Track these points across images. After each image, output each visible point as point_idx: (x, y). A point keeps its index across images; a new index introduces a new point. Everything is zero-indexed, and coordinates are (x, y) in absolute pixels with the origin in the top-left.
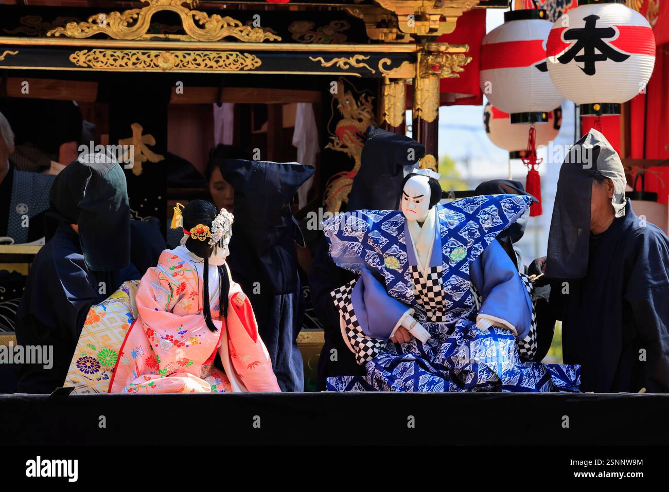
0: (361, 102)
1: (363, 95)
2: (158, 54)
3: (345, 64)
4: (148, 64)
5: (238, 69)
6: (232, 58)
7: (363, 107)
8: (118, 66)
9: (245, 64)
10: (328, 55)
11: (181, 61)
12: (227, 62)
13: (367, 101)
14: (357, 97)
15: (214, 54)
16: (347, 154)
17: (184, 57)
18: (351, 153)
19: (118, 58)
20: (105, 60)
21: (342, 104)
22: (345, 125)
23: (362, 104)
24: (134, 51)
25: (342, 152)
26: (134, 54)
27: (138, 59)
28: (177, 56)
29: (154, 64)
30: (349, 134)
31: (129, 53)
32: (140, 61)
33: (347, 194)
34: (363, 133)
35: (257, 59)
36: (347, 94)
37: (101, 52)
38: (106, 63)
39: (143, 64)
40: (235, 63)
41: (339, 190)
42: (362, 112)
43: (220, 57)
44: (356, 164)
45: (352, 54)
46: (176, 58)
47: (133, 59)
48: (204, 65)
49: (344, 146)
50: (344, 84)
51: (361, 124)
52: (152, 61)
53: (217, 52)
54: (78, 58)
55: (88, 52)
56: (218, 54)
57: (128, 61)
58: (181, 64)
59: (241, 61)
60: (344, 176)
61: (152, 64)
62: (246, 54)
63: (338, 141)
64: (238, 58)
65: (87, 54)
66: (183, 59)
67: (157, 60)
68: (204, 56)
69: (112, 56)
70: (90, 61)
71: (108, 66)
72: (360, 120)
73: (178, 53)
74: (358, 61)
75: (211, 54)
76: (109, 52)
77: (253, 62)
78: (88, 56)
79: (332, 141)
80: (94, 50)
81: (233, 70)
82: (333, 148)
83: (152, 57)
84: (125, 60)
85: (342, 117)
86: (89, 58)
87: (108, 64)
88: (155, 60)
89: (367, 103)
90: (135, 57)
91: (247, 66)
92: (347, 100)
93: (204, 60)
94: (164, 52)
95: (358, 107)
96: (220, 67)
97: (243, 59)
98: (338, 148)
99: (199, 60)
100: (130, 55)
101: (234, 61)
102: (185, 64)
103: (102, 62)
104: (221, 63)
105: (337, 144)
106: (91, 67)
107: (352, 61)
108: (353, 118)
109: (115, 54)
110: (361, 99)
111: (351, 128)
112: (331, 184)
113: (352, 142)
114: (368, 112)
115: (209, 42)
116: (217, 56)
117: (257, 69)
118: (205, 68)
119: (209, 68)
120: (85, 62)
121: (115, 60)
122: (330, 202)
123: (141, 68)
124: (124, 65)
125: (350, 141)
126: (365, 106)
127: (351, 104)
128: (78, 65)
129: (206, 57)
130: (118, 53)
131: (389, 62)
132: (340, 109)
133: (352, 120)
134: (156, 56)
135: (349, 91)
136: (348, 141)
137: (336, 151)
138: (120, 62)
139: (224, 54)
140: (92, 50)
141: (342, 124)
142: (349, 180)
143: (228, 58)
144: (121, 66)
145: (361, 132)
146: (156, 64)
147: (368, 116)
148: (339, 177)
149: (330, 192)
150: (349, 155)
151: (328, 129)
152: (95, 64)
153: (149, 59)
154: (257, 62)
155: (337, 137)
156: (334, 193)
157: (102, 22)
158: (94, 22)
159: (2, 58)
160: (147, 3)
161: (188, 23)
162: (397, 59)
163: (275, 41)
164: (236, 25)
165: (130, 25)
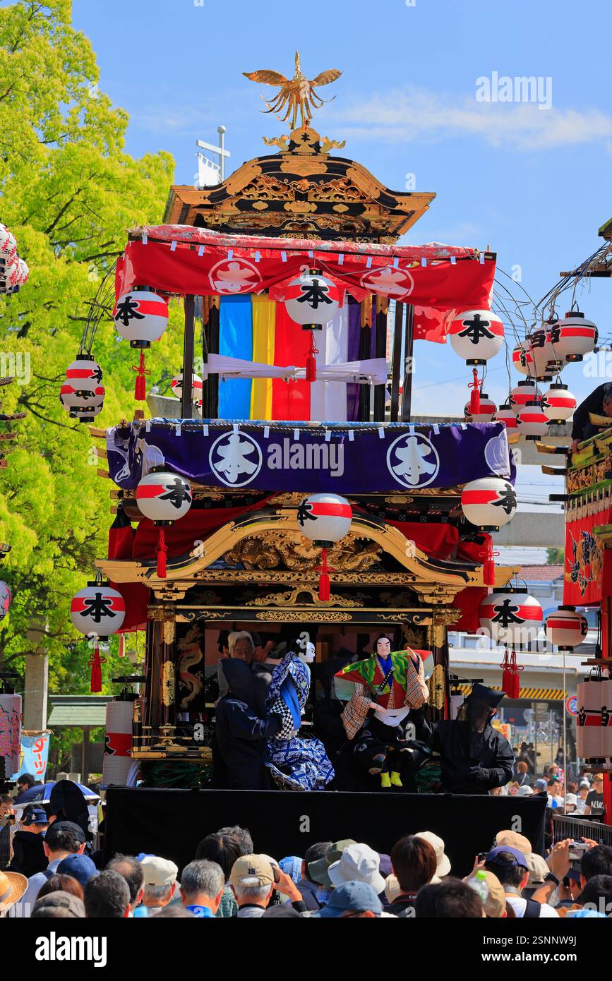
2: (300, 613)
3: (396, 618)
4: (295, 619)
5: (341, 621)
6: (337, 615)
8: (280, 619)
10: (387, 614)
11: (312, 617)
12: (335, 617)
14: (415, 632)
15: (328, 613)
17: (313, 615)
19: (280, 616)
20: (273, 616)
24: (288, 612)
26: (288, 614)
27: (289, 616)
28: (309, 615)
29: (298, 618)
31: (285, 613)
32: (291, 617)
37: (271, 613)
38: (274, 618)
40: (339, 618)
43: (331, 615)
45: (399, 613)
47: (287, 616)
48: (323, 618)
52: (296, 617)
54: (260, 616)
55: (265, 613)
56: (330, 613)
57: (285, 617)
58: (311, 619)
59: (342, 616)
62: (345, 613)
69: (277, 614)
70: (266, 617)
71: (275, 620)
72: (416, 643)
73: (310, 613)
74: (402, 617)
75: (326, 613)
76: (275, 613)
77: (348, 617)
78: (265, 615)
81: (338, 621)
83: (297, 615)
84: (283, 616)
85: (407, 641)
91: (345, 619)
93: (322, 616)
94: (303, 612)
99: (320, 616)
101: (339, 616)
102: (313, 619)
103: (272, 618)
104: (332, 618)
106: (267, 620)
107: (399, 617)
109: (279, 614)
110: (417, 632)
115: (326, 607)
117: (350, 620)
118: (323, 620)
119: (325, 620)
120: (263, 618)
121: (278, 617)
123: (291, 620)
124: (283, 619)
128: (260, 619)
129: (324, 615)
131: (418, 617)
134: (299, 615)
139: (333, 613)
140: (267, 612)
143: (335, 615)
147: (421, 641)
152: (269, 619)
154: (350, 617)
157: (273, 598)
158: (269, 598)
159: (223, 616)
160: (295, 589)
161: (315, 597)
162: (423, 616)
163: (360, 607)
164: (340, 599)
165: (286, 599)
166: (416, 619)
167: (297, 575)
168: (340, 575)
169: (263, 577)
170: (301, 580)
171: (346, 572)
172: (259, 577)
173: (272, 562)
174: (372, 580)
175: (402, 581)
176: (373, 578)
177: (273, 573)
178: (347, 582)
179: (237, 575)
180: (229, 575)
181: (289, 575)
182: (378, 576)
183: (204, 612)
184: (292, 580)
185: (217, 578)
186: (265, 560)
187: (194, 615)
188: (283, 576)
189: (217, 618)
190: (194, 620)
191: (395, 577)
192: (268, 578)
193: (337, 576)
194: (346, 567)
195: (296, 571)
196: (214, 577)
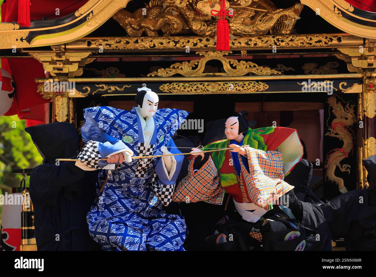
0: (347, 108)
1: (348, 104)
2: (209, 84)
4: (203, 90)
5: (255, 91)
6: (251, 85)
7: (348, 111)
8: (186, 92)
9: (259, 88)
11: (222, 87)
12: (249, 87)
13: (350, 107)
14: (344, 106)
15: (241, 83)
16: (338, 138)
17: (224, 85)
18: (341, 138)
19: (186, 87)
20: (179, 88)
21: (335, 110)
22: (337, 122)
23: (348, 110)
24: (196, 83)
25: (336, 138)
26: (195, 85)
27: (197, 87)
28: (220, 85)
29: (207, 90)
30: (340, 127)
31: (192, 84)
32: (199, 88)
33: (339, 162)
34: (348, 126)
35: (266, 85)
36: (338, 104)
37: (176, 84)
38: (180, 90)
39: (200, 90)
40: (253, 87)
41: (334, 159)
42: (347, 114)
43: (245, 85)
44: (344, 144)
46: (219, 86)
47: (195, 87)
48: (236, 89)
49: (337, 134)
50: (336, 98)
51: (347, 121)
52: (205, 88)
53: (243, 82)
54: (164, 88)
55: (169, 85)
56: (243, 83)
57: (192, 88)
58: (222, 89)
59: (257, 86)
60: (337, 151)
61: (206, 90)
62: (260, 82)
63: (333, 131)
64: (255, 85)
65: (169, 86)
66: (223, 87)
67: (208, 87)
68: (235, 84)
69: (183, 86)
70: (170, 89)
71: (181, 92)
72: (346, 119)
73: (220, 83)
75: (239, 83)
76: (181, 84)
77: (264, 87)
78: (170, 86)
79: (330, 131)
80: (173, 83)
81: (252, 91)
82: (330, 135)
83: (206, 86)
84: (190, 88)
85: (335, 117)
86: (170, 88)
87: (181, 91)
88: (207, 88)
89: (350, 109)
90: (196, 86)
91: (260, 89)
92: (338, 107)
93: (235, 87)
94: (212, 83)
95: (345, 111)
96: (245, 90)
97: (258, 85)
98: (333, 135)
99: (232, 86)
100: (193, 85)
101: (253, 86)
102: (224, 89)
103: (178, 90)
104: (245, 88)
105: (333, 133)
106: (172, 93)
108: (342, 118)
109: (185, 85)
110: (346, 106)
111: (341, 123)
112: (330, 156)
113: (342, 131)
114: (351, 114)
115: (238, 76)
116: (243, 84)
117: (266, 90)
118: (236, 91)
119: (238, 91)
120: (168, 90)
121: (185, 88)
122: (329, 166)
123: (199, 92)
124: (190, 91)
125: (340, 131)
126: (349, 110)
127: (340, 110)
128: (164, 92)
129: (236, 85)
130: (187, 84)
131: (345, 84)
132: (334, 113)
133: (341, 118)
134: (208, 85)
135: (339, 102)
136: (339, 131)
137: (332, 137)
138: (187, 89)
139: (247, 83)
140: (172, 83)
141: (335, 121)
142: (340, 153)
143: (249, 85)
144: (188, 91)
145: (347, 126)
146: (208, 89)
147: (351, 116)
148: (334, 152)
149: (328, 161)
150: (340, 139)
151: (327, 124)
152: (173, 91)
153: (204, 87)
154: (266, 87)
155: (332, 129)
156: (331, 161)
157: (178, 67)
158: (174, 68)
159: (123, 89)
160: (203, 56)
161: (226, 66)
162: (351, 82)
163: (277, 74)
164: (255, 66)
165: (193, 69)
166: (343, 86)
167: (204, 40)
168: (253, 39)
169: (167, 43)
170: (209, 46)
171: (260, 35)
172: (162, 44)
173: (175, 26)
174: (291, 43)
175: (325, 43)
176: (292, 40)
177: (177, 39)
178: (262, 47)
179: (137, 42)
180: (128, 43)
181: (195, 40)
182: (298, 38)
183: (101, 86)
184: (198, 46)
185: (114, 46)
186: (167, 24)
187: (89, 89)
188: (188, 42)
189: (116, 91)
190: (90, 95)
191: (316, 39)
192: (172, 45)
193: (251, 40)
194: (260, 28)
195: (203, 36)
196: (110, 45)
